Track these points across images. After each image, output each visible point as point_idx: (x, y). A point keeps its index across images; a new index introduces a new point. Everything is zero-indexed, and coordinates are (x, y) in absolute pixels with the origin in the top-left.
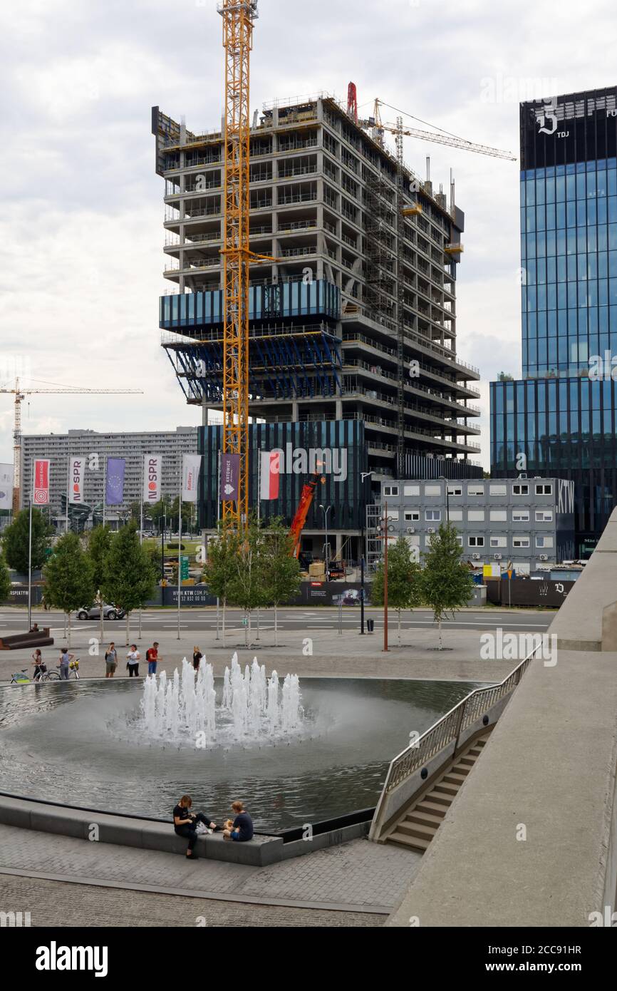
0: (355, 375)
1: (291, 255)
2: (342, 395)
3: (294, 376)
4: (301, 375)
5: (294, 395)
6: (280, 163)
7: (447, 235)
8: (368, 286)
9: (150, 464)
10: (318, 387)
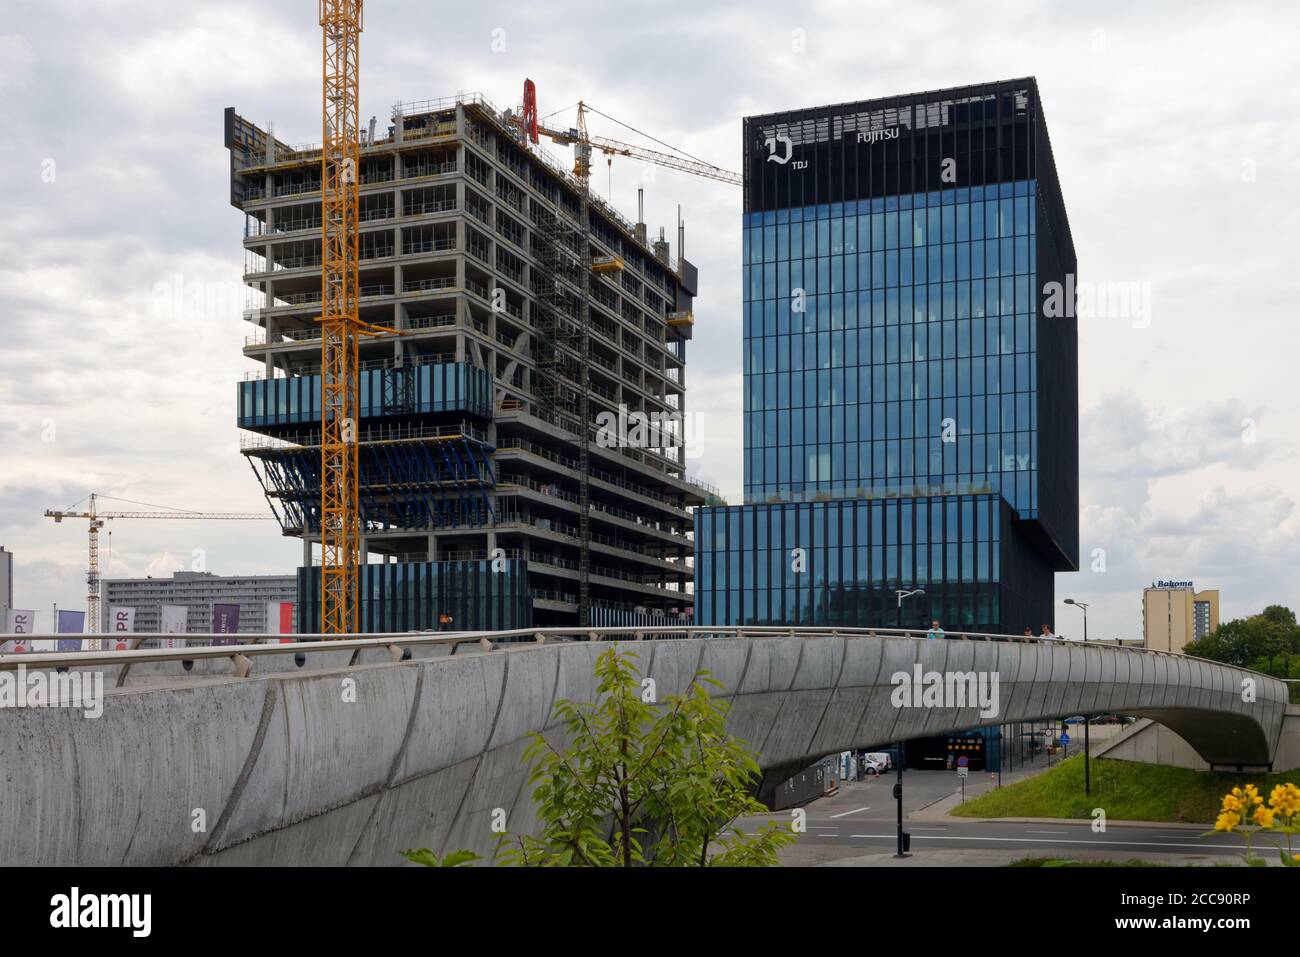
0: (513, 497)
1: (421, 327)
2: (495, 524)
3: (428, 497)
4: (438, 497)
5: (431, 524)
6: (406, 194)
7: (672, 299)
8: (539, 371)
9: (118, 619)
10: (464, 513)
